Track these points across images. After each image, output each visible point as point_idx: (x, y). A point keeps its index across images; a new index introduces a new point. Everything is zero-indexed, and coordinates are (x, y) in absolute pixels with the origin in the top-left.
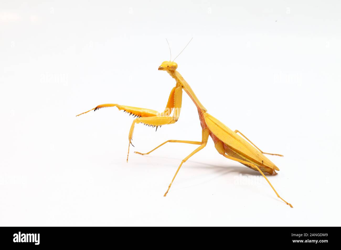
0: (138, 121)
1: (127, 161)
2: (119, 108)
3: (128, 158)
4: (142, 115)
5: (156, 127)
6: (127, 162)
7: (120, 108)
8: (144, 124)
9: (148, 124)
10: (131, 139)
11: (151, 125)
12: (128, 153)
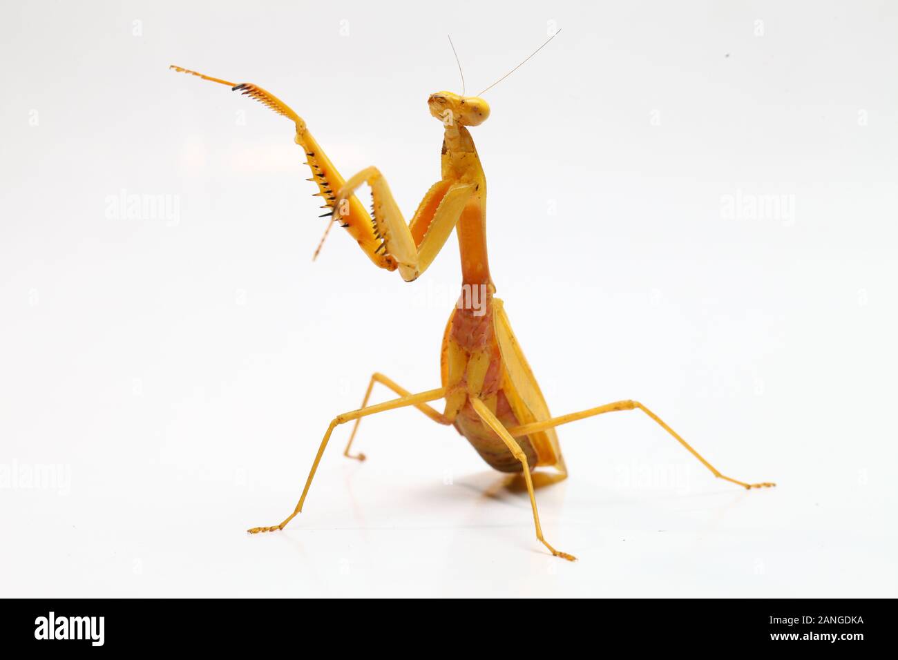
7: (304, 135)
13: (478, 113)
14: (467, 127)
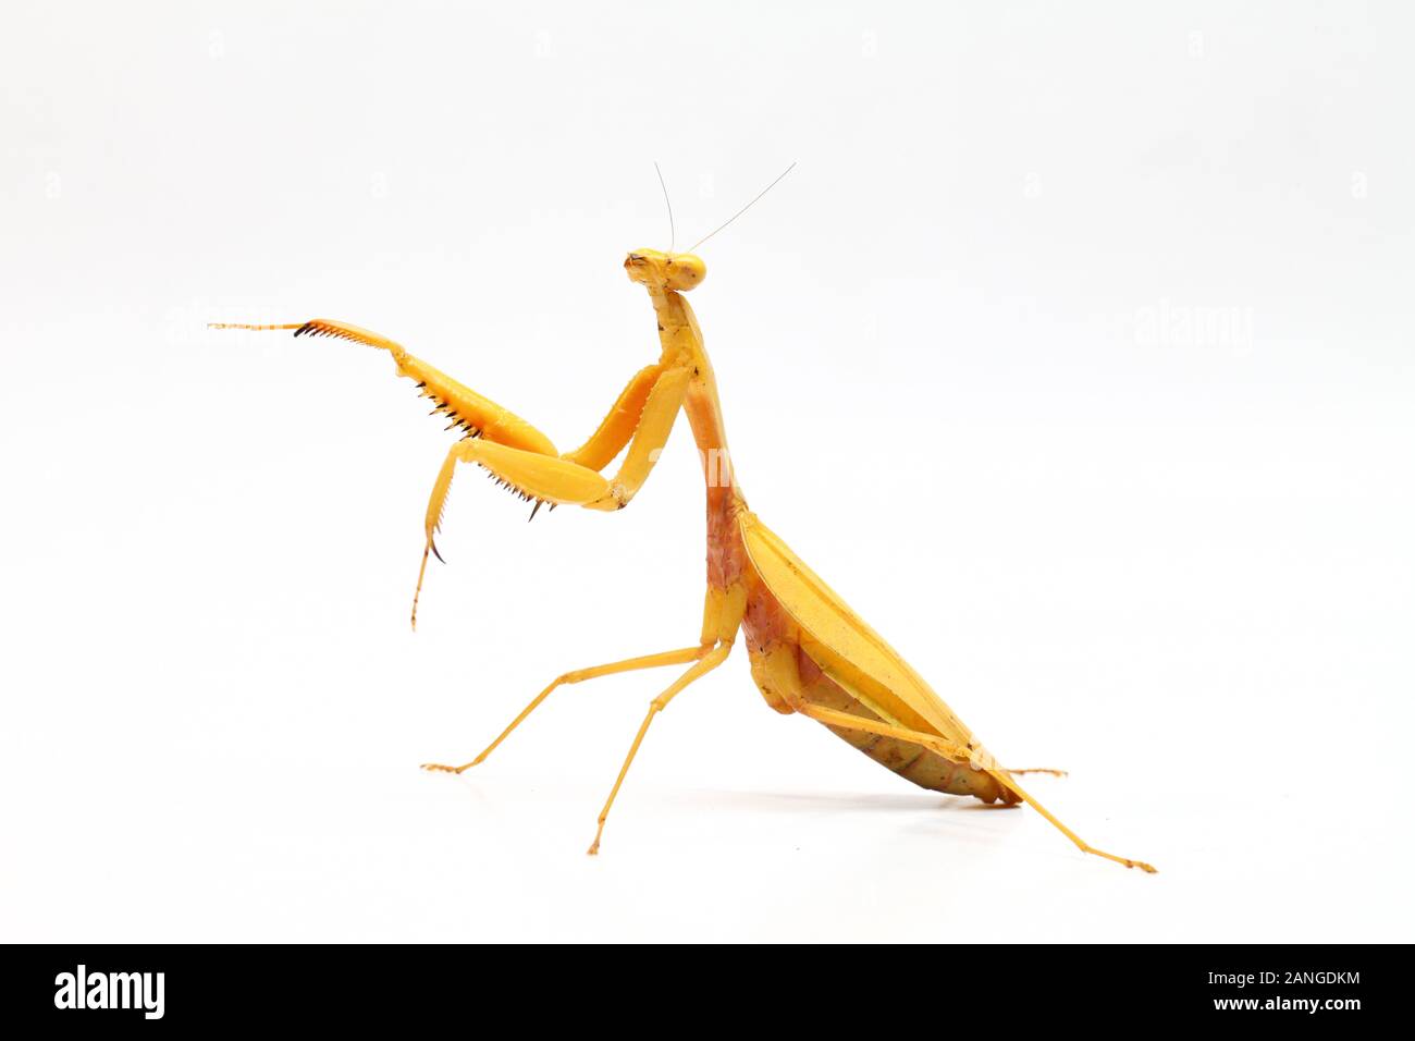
0: (468, 455)
1: (414, 624)
2: (401, 365)
3: (414, 611)
4: (486, 429)
5: (533, 503)
6: (414, 630)
7: (404, 365)
8: (490, 472)
9: (503, 477)
10: (435, 529)
11: (515, 490)
12: (419, 589)
13: (692, 275)
14: (679, 292)
